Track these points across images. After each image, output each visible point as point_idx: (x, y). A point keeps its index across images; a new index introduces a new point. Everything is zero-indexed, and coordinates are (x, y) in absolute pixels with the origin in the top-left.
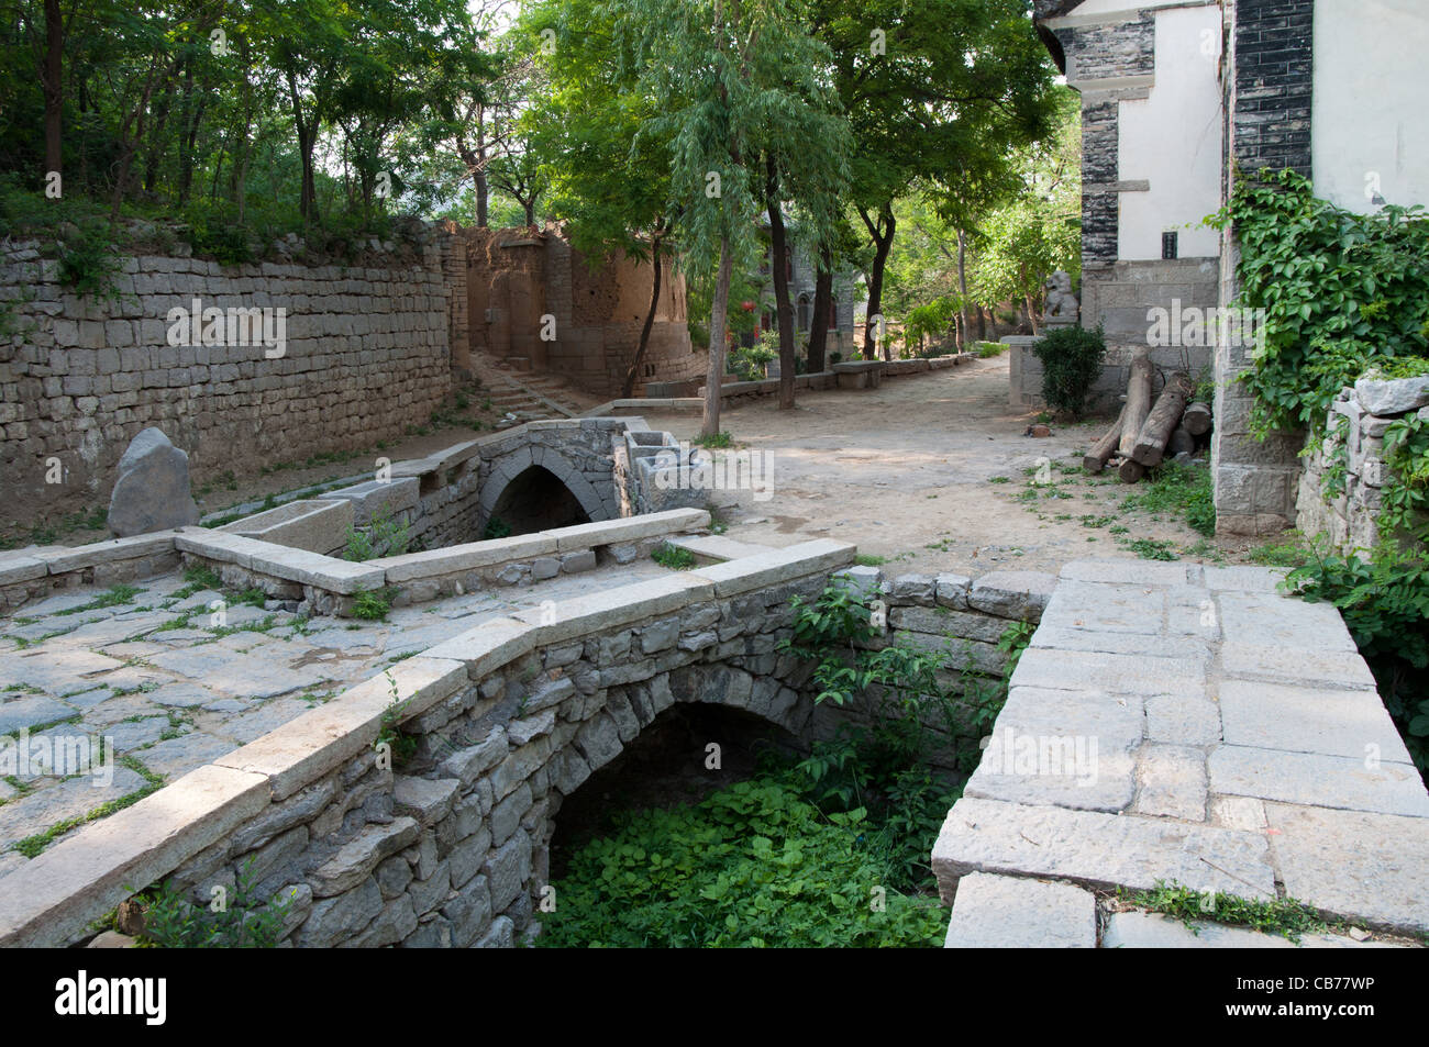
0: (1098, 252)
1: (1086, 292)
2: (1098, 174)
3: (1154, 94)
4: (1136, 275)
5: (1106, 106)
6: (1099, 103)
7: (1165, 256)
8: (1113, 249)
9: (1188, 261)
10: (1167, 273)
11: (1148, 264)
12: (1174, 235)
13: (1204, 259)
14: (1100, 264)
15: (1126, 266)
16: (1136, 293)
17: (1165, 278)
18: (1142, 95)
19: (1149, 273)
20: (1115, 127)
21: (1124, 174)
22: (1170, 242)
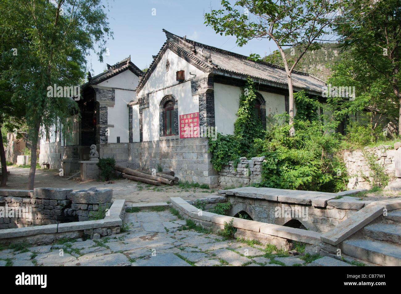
0: (104, 140)
1: (101, 150)
2: (103, 122)
3: (115, 106)
4: (112, 146)
5: (105, 107)
6: (104, 106)
7: (117, 142)
8: (107, 140)
9: (122, 143)
10: (118, 146)
11: (114, 144)
12: (119, 137)
13: (125, 143)
14: (104, 143)
15: (110, 144)
16: (112, 150)
17: (118, 147)
18: (112, 106)
19: (114, 146)
20: (107, 112)
21: (109, 123)
22: (118, 139)
